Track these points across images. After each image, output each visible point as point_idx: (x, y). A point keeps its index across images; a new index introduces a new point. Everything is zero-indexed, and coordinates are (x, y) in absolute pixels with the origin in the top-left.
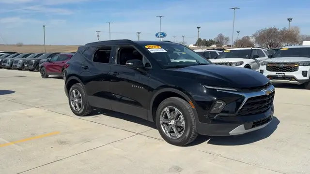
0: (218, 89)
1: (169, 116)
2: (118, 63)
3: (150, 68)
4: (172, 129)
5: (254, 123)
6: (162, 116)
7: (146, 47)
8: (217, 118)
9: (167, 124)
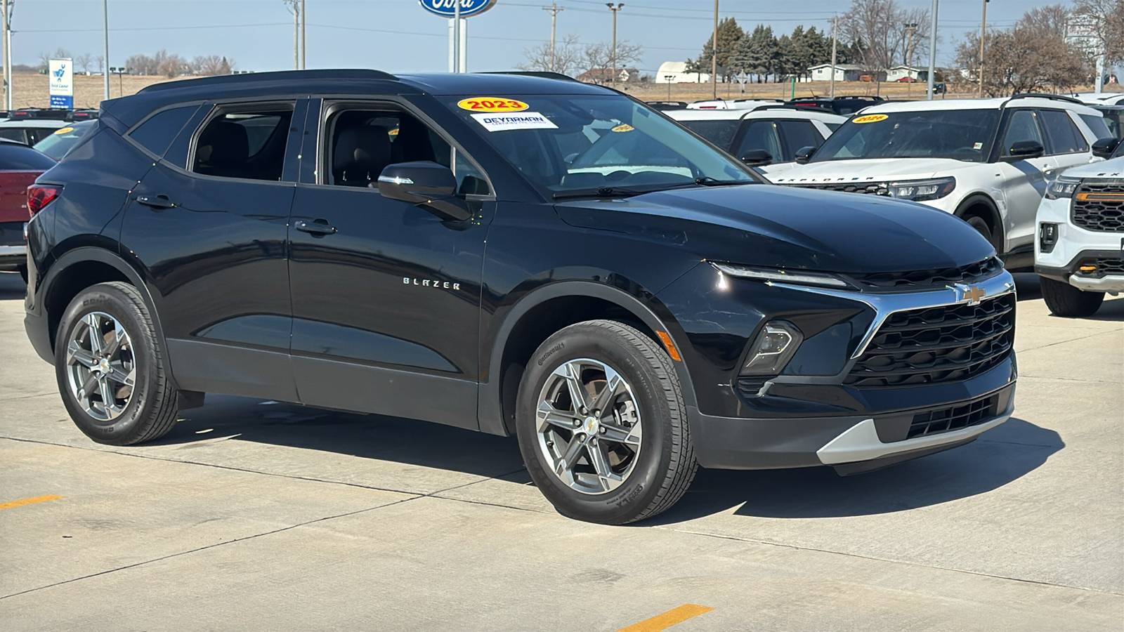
0: (774, 278)
1: (576, 399)
2: (326, 181)
3: (484, 198)
4: (584, 452)
5: (917, 418)
6: (548, 397)
7: (464, 104)
8: (767, 393)
9: (565, 434)
